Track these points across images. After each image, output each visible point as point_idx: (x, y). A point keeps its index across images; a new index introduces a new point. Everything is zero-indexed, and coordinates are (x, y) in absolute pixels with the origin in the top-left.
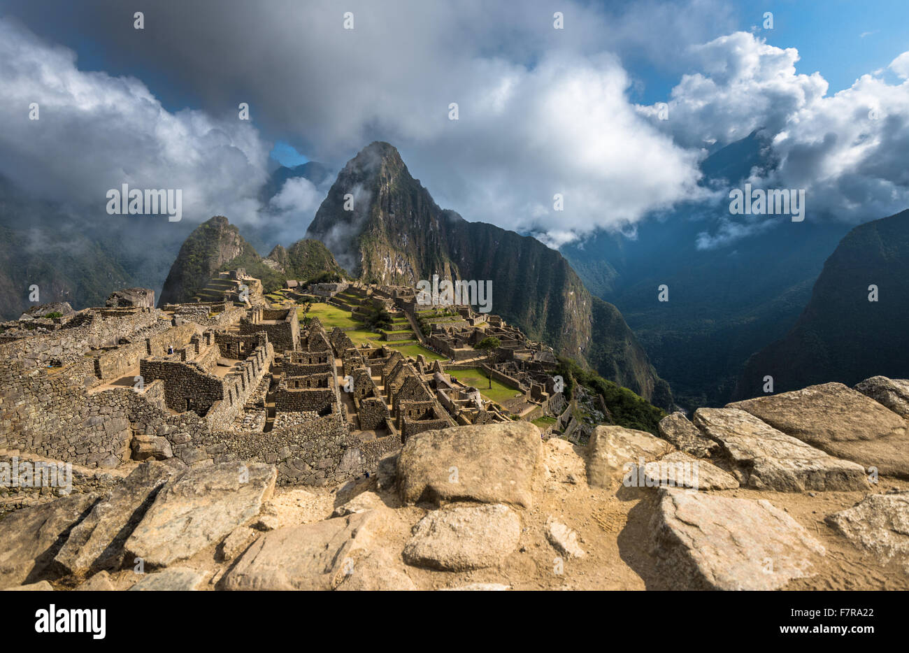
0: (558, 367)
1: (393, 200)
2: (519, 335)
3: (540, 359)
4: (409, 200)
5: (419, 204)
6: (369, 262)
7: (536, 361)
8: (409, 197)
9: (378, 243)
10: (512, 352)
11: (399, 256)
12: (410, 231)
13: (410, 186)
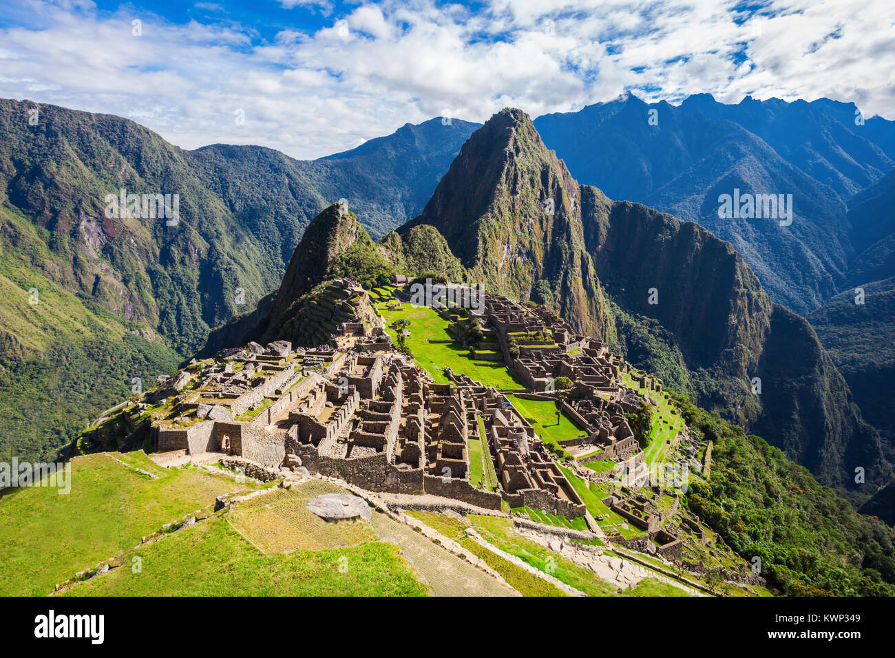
0: (639, 411)
1: (519, 178)
2: (610, 369)
3: (622, 400)
4: (538, 178)
5: (550, 182)
6: (486, 249)
7: (617, 402)
8: (539, 175)
9: (497, 228)
10: (592, 389)
11: (521, 242)
12: (535, 214)
13: (541, 160)
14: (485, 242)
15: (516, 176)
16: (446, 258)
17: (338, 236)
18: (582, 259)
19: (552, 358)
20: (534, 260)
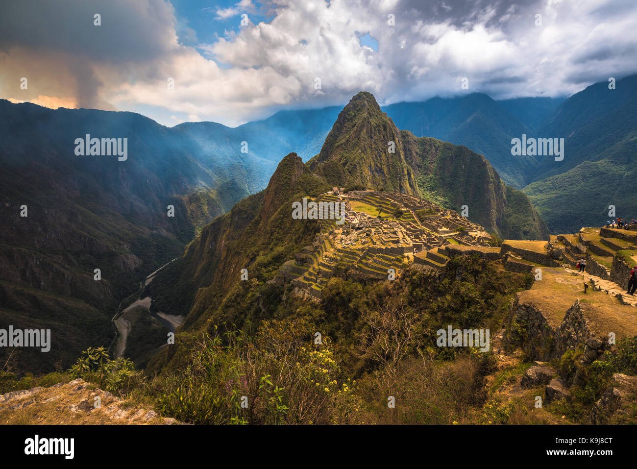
0: (491, 240)
1: (373, 130)
3: (482, 236)
4: (382, 129)
5: (388, 130)
8: (382, 127)
9: (365, 158)
10: (468, 232)
11: (376, 165)
12: (382, 149)
13: (382, 119)
14: (360, 166)
15: (371, 129)
16: (345, 177)
17: (296, 170)
18: (408, 171)
19: (440, 220)
20: (383, 173)
